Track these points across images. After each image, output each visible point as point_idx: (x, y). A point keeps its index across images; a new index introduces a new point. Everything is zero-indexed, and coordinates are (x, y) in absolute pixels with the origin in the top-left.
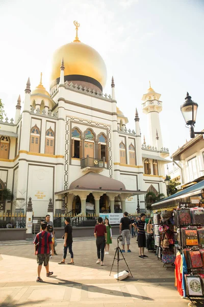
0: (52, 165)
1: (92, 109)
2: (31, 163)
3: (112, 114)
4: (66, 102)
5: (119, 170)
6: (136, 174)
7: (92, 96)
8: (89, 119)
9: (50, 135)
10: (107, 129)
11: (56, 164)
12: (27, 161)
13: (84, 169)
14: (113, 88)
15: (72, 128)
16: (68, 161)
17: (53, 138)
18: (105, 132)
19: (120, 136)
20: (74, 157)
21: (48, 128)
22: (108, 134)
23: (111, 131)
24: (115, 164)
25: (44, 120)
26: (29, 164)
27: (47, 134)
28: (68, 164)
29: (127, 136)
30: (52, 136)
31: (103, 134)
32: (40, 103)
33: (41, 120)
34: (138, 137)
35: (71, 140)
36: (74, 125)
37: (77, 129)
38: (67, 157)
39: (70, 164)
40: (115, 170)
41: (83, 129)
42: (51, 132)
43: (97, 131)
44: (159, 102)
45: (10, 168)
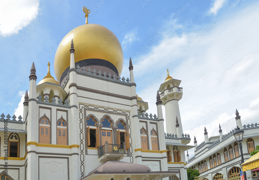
0: (66, 157)
1: (108, 94)
2: (42, 155)
3: (131, 99)
4: (79, 88)
5: (141, 156)
6: (158, 160)
7: (108, 80)
8: (106, 105)
9: (62, 124)
10: (126, 115)
11: (71, 155)
12: (37, 153)
13: (102, 158)
14: (131, 71)
15: (87, 115)
16: (84, 151)
17: (66, 128)
18: (124, 118)
19: (140, 121)
20: (90, 146)
21: (59, 117)
22: (127, 120)
23: (131, 117)
24: (135, 150)
25: (54, 108)
26: (39, 157)
27: (59, 123)
28: (84, 154)
29: (149, 121)
30: (64, 125)
31: (121, 121)
32: (49, 93)
33: (50, 109)
34: (160, 122)
35: (86, 129)
36: (88, 113)
37: (92, 117)
38: (83, 147)
39: (86, 154)
40: (136, 157)
41: (99, 116)
42: (62, 122)
43: (115, 118)
44: (179, 88)
45: (21, 166)
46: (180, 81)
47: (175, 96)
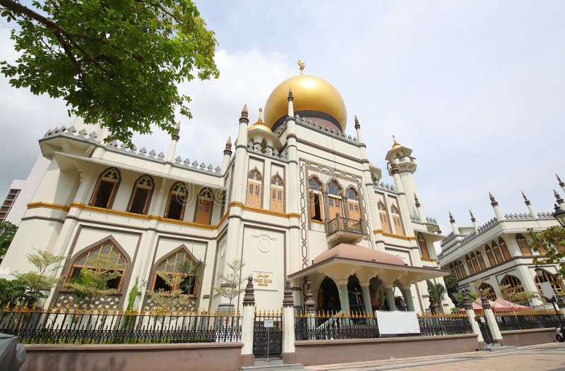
0: (281, 230)
1: (334, 153)
2: (249, 225)
3: (362, 162)
4: (298, 141)
5: (383, 242)
6: (407, 250)
7: (332, 137)
8: (332, 165)
9: (277, 183)
10: (357, 181)
11: (289, 228)
12: (242, 220)
13: (332, 237)
14: (358, 129)
15: (309, 175)
16: (306, 224)
17: (282, 188)
18: (355, 185)
19: (376, 192)
20: (314, 218)
21: (274, 174)
22: (359, 190)
23: (364, 186)
24: (375, 233)
25: (268, 161)
26: (245, 226)
27: (273, 182)
28: (306, 228)
29: (386, 194)
30: (280, 184)
31: (352, 189)
32: (261, 142)
33: (263, 161)
34: (401, 196)
35: (309, 193)
36: (311, 173)
37: (315, 178)
38: (305, 218)
39: (310, 229)
40: (377, 242)
41: (325, 179)
42: (277, 179)
43: (345, 184)
44: (411, 158)
45: (211, 239)
46: (411, 151)
47: (407, 167)
